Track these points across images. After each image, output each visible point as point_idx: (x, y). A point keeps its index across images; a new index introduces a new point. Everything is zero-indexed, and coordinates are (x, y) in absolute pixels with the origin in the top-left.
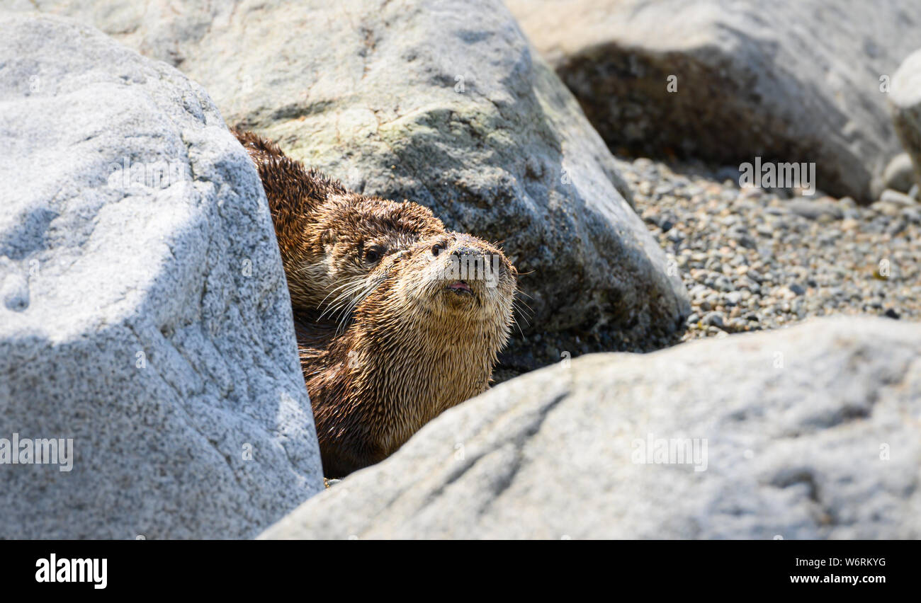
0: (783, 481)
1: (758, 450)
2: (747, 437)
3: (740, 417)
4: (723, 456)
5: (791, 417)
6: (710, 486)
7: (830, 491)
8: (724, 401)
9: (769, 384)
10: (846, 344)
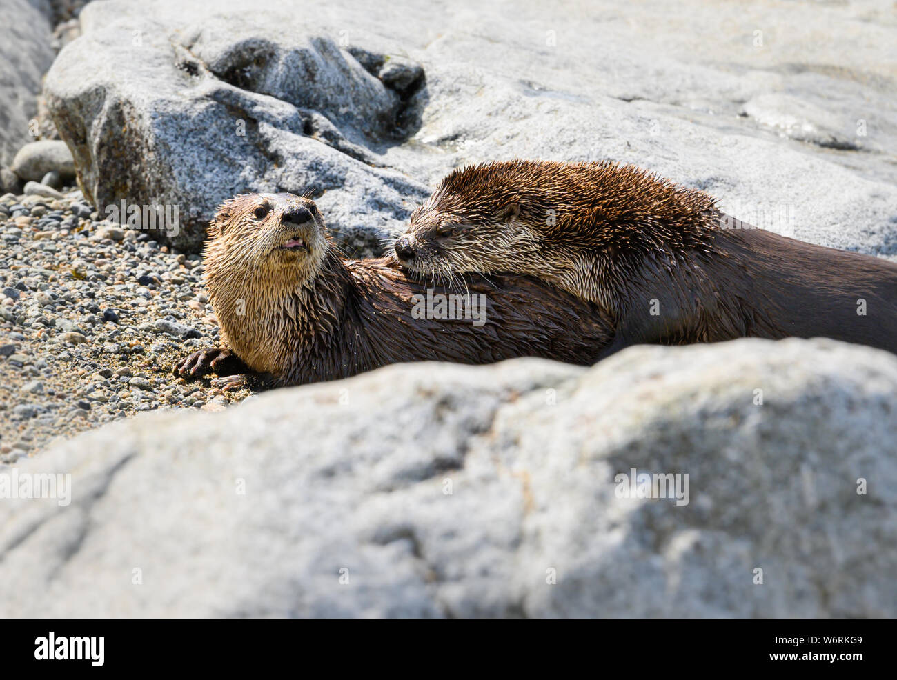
0: (383, 538)
1: (353, 506)
2: (340, 493)
3: (329, 474)
4: (317, 514)
5: (383, 471)
6: (308, 547)
7: (434, 548)
8: (310, 458)
9: (355, 438)
10: (429, 394)
